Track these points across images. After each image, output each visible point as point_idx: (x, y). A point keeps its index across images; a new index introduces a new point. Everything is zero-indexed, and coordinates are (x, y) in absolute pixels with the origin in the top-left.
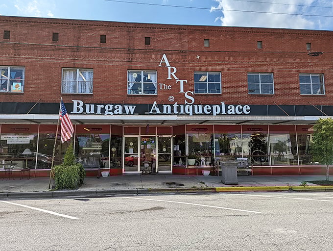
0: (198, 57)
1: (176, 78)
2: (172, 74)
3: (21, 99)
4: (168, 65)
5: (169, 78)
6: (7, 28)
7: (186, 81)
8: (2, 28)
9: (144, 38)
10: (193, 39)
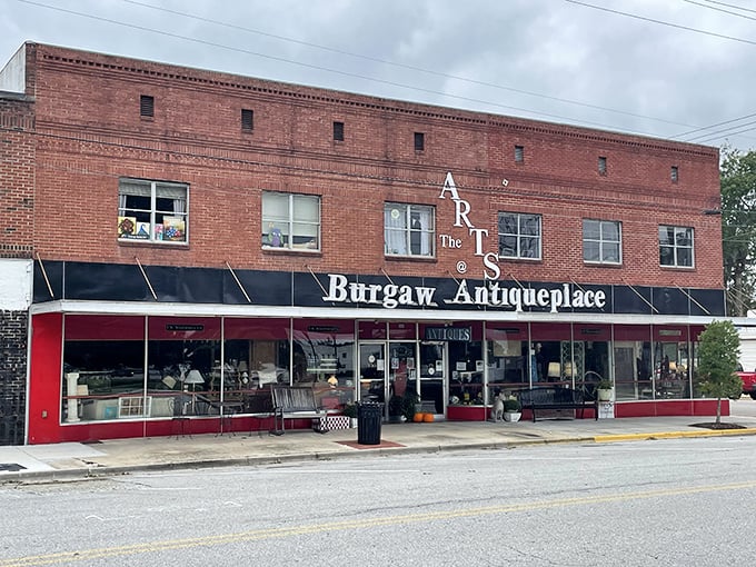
0: (505, 182)
1: (470, 225)
2: (461, 216)
3: (186, 260)
4: (456, 196)
5: (458, 224)
6: (148, 90)
7: (486, 231)
8: (138, 90)
9: (413, 136)
10: (497, 144)
